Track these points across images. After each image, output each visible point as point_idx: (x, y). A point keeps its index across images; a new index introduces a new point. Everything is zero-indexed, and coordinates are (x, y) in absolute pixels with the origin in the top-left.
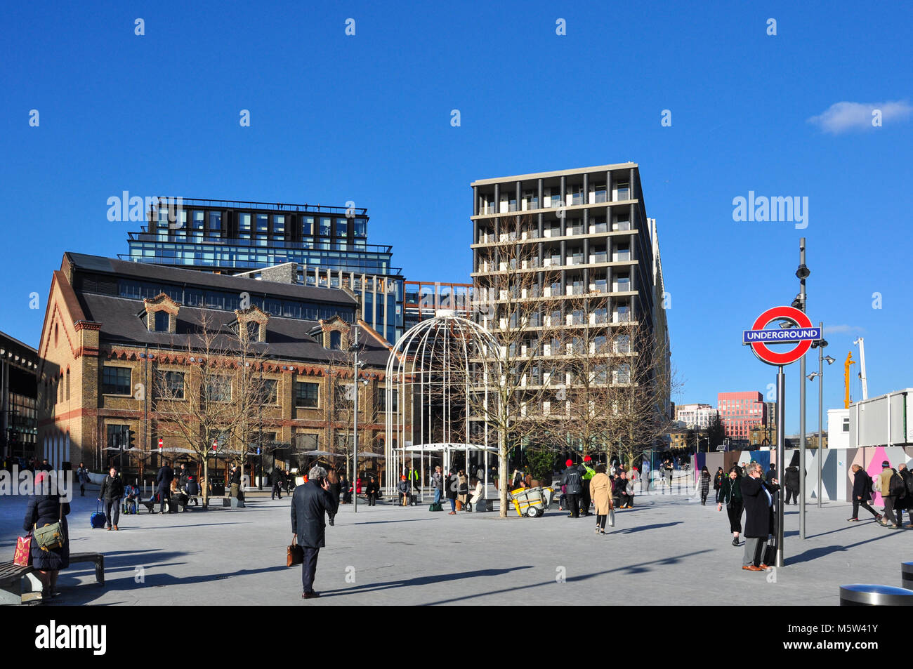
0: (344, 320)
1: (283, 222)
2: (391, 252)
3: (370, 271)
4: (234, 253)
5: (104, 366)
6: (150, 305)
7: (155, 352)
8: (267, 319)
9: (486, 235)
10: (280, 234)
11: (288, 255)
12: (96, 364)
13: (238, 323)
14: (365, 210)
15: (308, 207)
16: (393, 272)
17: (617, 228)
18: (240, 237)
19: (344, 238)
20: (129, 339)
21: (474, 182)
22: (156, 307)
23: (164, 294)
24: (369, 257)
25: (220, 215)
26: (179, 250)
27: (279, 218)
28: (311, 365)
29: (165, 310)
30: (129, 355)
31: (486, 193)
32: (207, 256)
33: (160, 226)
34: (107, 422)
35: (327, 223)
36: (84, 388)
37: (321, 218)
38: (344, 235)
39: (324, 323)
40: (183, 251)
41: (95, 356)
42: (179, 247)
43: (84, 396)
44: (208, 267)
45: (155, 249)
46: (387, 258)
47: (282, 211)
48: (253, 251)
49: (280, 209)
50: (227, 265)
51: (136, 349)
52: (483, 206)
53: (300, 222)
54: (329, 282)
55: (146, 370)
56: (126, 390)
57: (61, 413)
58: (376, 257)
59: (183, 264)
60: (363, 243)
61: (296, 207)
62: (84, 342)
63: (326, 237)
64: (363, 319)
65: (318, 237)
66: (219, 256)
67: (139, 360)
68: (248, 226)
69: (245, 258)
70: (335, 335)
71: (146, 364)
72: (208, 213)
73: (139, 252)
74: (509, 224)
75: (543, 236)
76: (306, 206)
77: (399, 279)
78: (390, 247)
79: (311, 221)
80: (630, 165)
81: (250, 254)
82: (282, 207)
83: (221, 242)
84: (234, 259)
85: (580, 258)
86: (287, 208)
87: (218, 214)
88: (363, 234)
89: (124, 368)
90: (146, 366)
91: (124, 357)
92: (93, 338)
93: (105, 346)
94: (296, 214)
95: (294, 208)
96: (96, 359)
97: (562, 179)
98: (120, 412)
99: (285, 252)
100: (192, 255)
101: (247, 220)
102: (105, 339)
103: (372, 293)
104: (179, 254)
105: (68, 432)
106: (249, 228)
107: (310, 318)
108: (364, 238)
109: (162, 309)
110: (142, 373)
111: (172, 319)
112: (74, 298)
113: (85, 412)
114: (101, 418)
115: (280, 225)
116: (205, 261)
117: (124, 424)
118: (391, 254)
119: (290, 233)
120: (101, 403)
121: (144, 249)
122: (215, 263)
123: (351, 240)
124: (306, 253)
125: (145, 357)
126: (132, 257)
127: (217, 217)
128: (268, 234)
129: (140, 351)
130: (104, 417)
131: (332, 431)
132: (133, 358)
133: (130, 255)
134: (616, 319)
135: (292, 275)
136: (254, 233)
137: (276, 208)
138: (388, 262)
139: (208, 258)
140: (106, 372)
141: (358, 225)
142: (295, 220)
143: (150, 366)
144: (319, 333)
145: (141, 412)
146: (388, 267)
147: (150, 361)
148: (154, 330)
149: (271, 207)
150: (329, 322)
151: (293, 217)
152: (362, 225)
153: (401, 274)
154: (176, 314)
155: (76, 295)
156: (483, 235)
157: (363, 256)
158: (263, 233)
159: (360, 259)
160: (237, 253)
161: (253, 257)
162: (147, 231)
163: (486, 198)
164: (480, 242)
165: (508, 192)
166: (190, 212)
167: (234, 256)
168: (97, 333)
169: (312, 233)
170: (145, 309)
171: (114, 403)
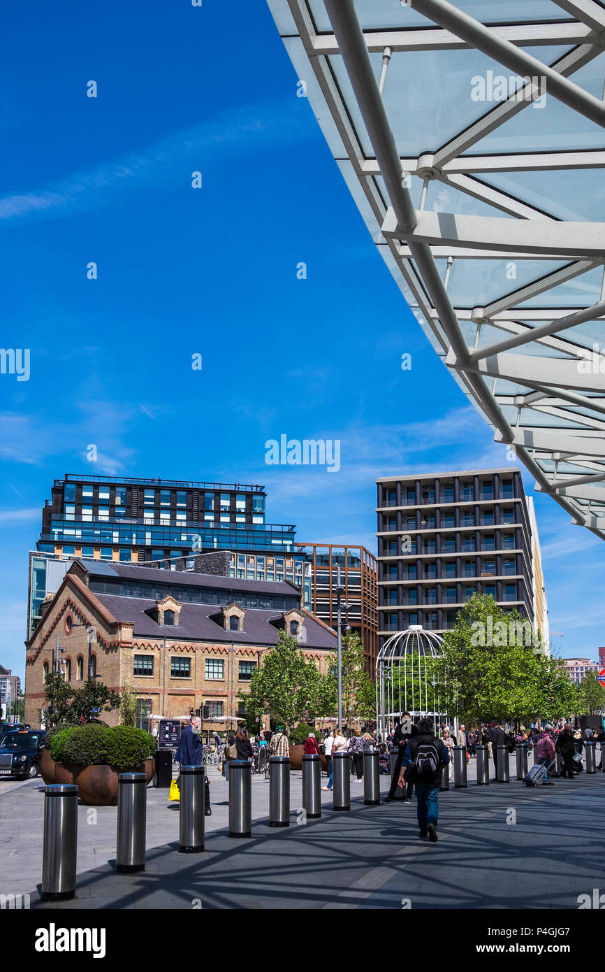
2: (294, 530)
5: (135, 655)
6: (161, 605)
7: (170, 643)
8: (244, 614)
9: (388, 523)
10: (182, 509)
12: (129, 654)
13: (222, 617)
19: (243, 513)
22: (165, 607)
23: (170, 596)
29: (171, 609)
30: (153, 646)
31: (388, 488)
33: (67, 501)
36: (122, 672)
39: (285, 614)
41: (130, 647)
43: (122, 678)
47: (184, 488)
50: (142, 543)
51: (157, 641)
52: (385, 499)
55: (164, 657)
62: (122, 637)
63: (225, 512)
65: (218, 513)
67: (160, 649)
70: (293, 624)
74: (408, 515)
77: (303, 556)
87: (124, 490)
89: (148, 656)
90: (164, 654)
91: (149, 647)
92: (129, 634)
93: (136, 640)
97: (457, 479)
98: (146, 689)
106: (152, 504)
110: (162, 659)
111: (177, 615)
112: (96, 600)
113: (122, 689)
120: (133, 683)
122: (131, 542)
123: (249, 515)
125: (164, 647)
127: (122, 493)
128: (172, 509)
129: (160, 643)
130: (135, 693)
132: (155, 648)
136: (158, 508)
141: (256, 501)
143: (167, 653)
145: (161, 689)
147: (167, 650)
148: (163, 624)
150: (289, 614)
152: (259, 501)
154: (179, 611)
158: (167, 508)
159: (266, 537)
163: (387, 492)
165: (408, 487)
168: (131, 630)
169: (213, 509)
170: (157, 608)
171: (141, 682)
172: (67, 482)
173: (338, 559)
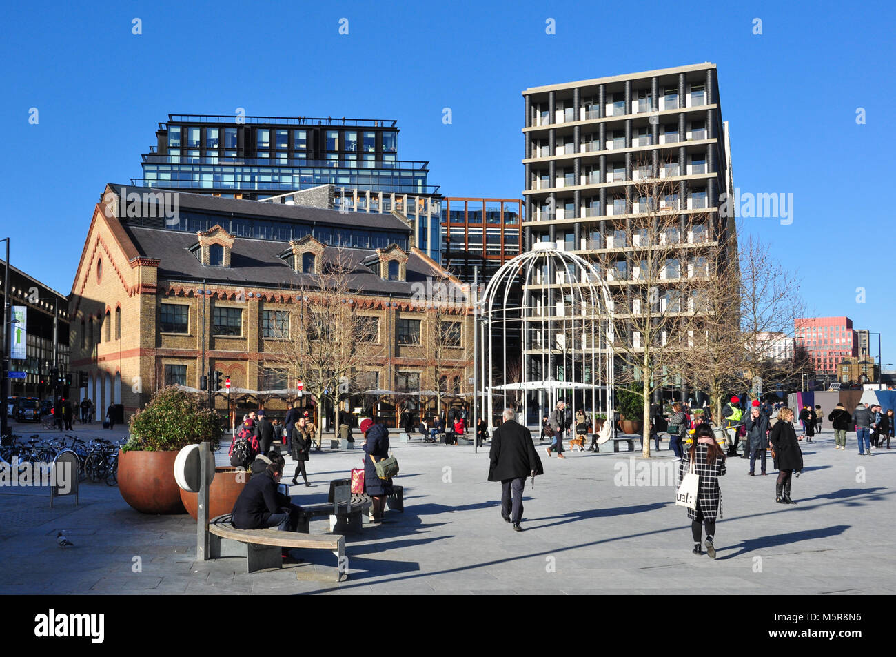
0: (402, 248)
1: (305, 138)
2: (428, 167)
3: (398, 189)
4: (256, 174)
5: (162, 304)
6: (204, 238)
7: (212, 288)
8: (323, 250)
9: (538, 148)
10: (301, 151)
11: (314, 175)
12: (153, 302)
13: (293, 254)
14: (395, 122)
15: (332, 121)
16: (430, 191)
17: (691, 137)
18: (259, 156)
19: (371, 153)
20: (185, 274)
21: (526, 90)
22: (210, 240)
23: (218, 226)
24: (403, 174)
25: (236, 132)
26: (197, 173)
27: (300, 134)
28: (372, 298)
29: (219, 243)
30: (187, 292)
31: (539, 103)
32: (226, 178)
33: (171, 145)
34: (165, 362)
35: (353, 137)
36: (142, 327)
37: (346, 132)
38: (372, 150)
39: (382, 252)
40: (201, 173)
41: (154, 294)
42: (197, 169)
43: (143, 336)
44: (227, 190)
45: (171, 172)
46: (423, 174)
47: (303, 126)
48: (276, 171)
49: (301, 123)
50: (248, 187)
51: (194, 285)
52: (535, 117)
53: (324, 137)
54: (368, 204)
55: (204, 307)
56: (184, 328)
57: (107, 353)
58: (410, 174)
59: (201, 188)
60: (392, 158)
61: (318, 120)
62: (143, 279)
63: (351, 153)
64: (417, 246)
65: (342, 153)
66: (239, 178)
67: (197, 296)
68: (267, 143)
69: (268, 179)
70: (393, 265)
71: (204, 300)
72: (222, 130)
73: (154, 176)
74: (565, 136)
75: (605, 148)
76: (330, 119)
77: (437, 197)
78: (427, 163)
79: (335, 135)
80: (707, 65)
81: (273, 174)
82: (303, 122)
83: (238, 161)
84: (256, 180)
85: (648, 172)
86: (308, 123)
87: (234, 131)
88: (392, 148)
89: (181, 305)
90: (204, 303)
91: (181, 294)
92: (151, 274)
93: (162, 283)
94: (319, 129)
95: (316, 123)
96: (154, 296)
97: (627, 84)
98: (177, 352)
99: (311, 171)
100: (211, 177)
101: (265, 136)
102: (163, 275)
103: (414, 216)
104: (197, 177)
105: (118, 374)
106: (268, 145)
107: (360, 246)
108: (394, 153)
109: (217, 242)
110: (200, 310)
111: (227, 251)
112: (123, 233)
113: (143, 352)
114: (158, 358)
115: (302, 142)
116: (225, 183)
117: (180, 364)
118: (428, 171)
119: (313, 150)
120: (158, 342)
121: (158, 172)
122: (235, 186)
123: (379, 155)
124: (333, 172)
125: (203, 293)
126: (147, 181)
127: (233, 134)
128: (289, 151)
129: (198, 288)
130: (162, 357)
131: (393, 368)
132: (191, 294)
133: (144, 179)
134: (691, 240)
135: (329, 198)
136: (273, 150)
137: (296, 122)
138: (424, 179)
139: (228, 180)
140: (164, 310)
141: (387, 138)
142: (318, 135)
143: (207, 302)
144: (375, 263)
145: (198, 351)
146: (424, 185)
147: (207, 298)
148: (208, 264)
149: (291, 122)
150: (387, 251)
151: (316, 133)
152: (391, 138)
153: (439, 192)
154: (231, 246)
155: (124, 228)
156: (535, 148)
157: (396, 174)
158: (283, 151)
159: (393, 177)
160: (259, 174)
161: (276, 178)
162: (156, 152)
163: (538, 108)
164: (532, 156)
165: (564, 99)
166: (204, 129)
167: (256, 177)
168: (155, 269)
169: (336, 149)
170: (199, 242)
171: (172, 342)
172: (172, 124)
173: (493, 215)
